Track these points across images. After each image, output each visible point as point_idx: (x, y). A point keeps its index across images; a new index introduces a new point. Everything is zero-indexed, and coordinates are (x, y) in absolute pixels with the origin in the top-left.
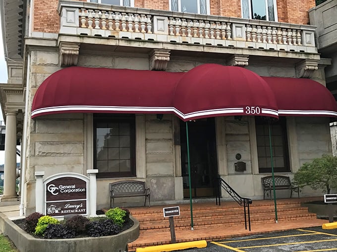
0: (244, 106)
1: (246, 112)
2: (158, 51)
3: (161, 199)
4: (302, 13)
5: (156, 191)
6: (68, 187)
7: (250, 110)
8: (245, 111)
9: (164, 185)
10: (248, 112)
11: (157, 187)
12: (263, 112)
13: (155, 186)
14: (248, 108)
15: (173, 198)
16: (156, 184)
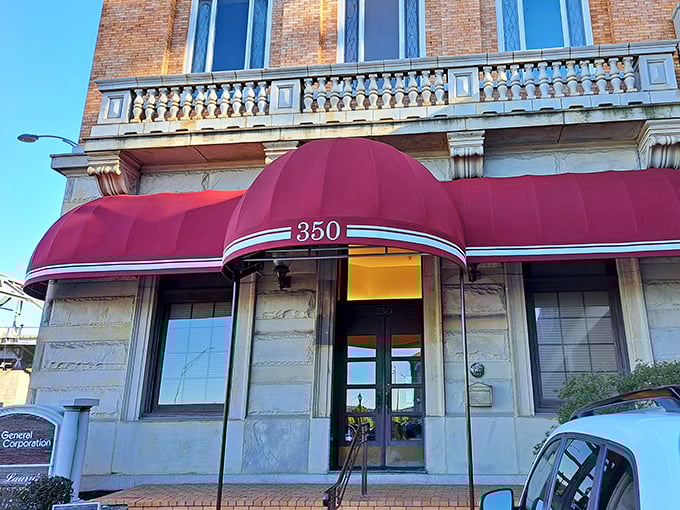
0: (292, 223)
1: (299, 236)
2: (273, 146)
3: (275, 469)
4: (658, 26)
5: (266, 450)
6: (19, 436)
7: (310, 231)
8: (294, 236)
9: (285, 437)
10: (303, 235)
11: (270, 440)
12: (350, 233)
13: (264, 438)
14: (304, 227)
15: (302, 469)
16: (267, 432)
